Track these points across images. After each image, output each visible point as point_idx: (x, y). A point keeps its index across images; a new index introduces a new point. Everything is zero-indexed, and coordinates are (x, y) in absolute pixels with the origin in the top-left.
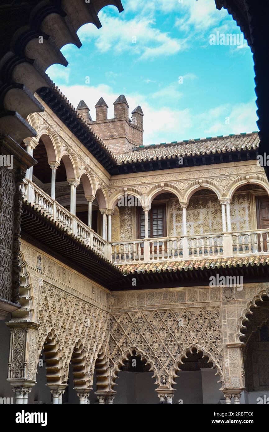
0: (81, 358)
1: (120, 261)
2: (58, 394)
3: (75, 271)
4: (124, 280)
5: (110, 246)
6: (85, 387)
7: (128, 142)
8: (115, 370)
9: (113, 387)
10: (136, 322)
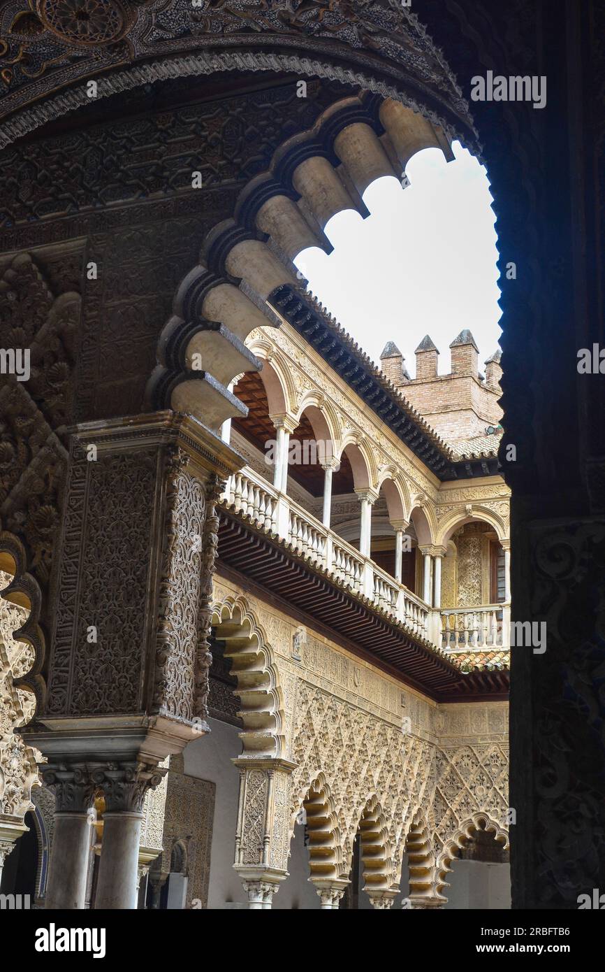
0: (378, 830)
1: (457, 646)
2: (331, 898)
3: (367, 664)
4: (463, 681)
5: (437, 616)
6: (385, 887)
7: (477, 419)
8: (445, 856)
9: (441, 890)
10: (486, 765)
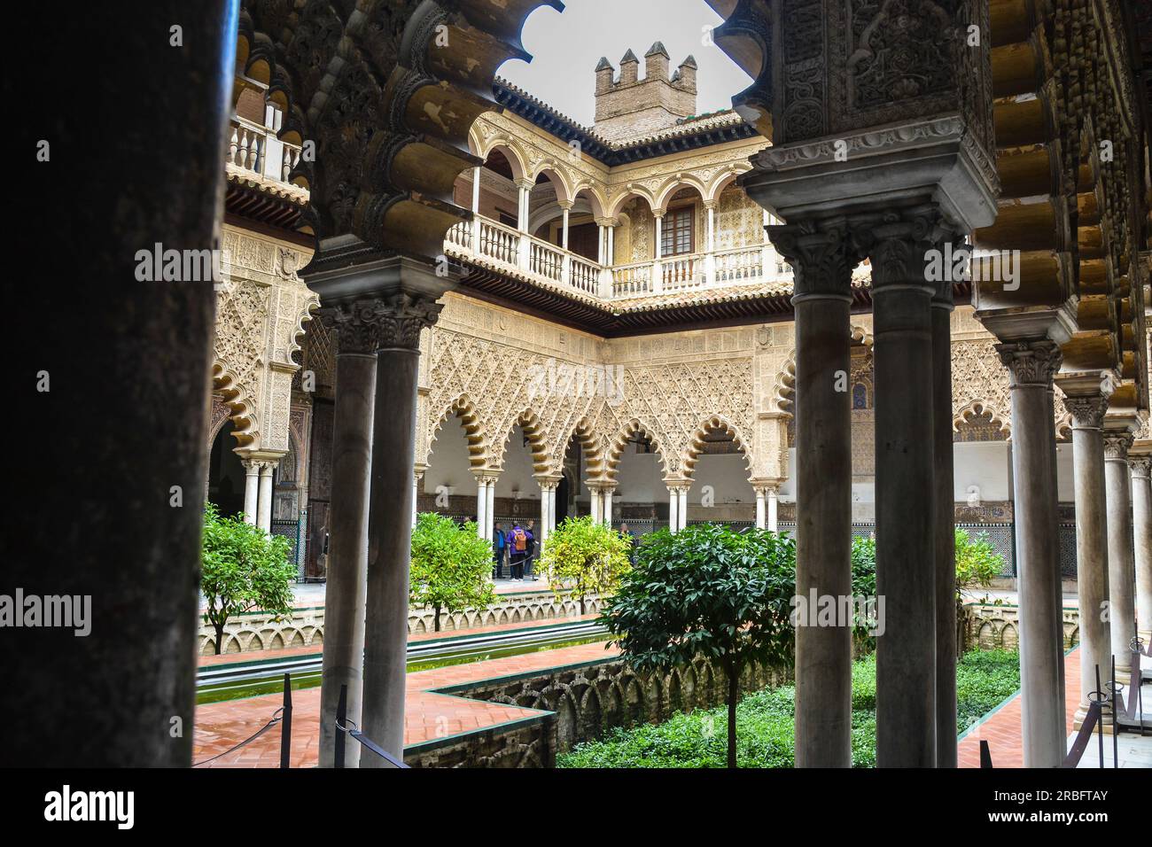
0: (537, 434)
1: (623, 295)
2: (485, 483)
3: (515, 313)
5: (609, 272)
6: (547, 474)
7: (668, 113)
8: (612, 451)
9: (611, 475)
10: (639, 383)
